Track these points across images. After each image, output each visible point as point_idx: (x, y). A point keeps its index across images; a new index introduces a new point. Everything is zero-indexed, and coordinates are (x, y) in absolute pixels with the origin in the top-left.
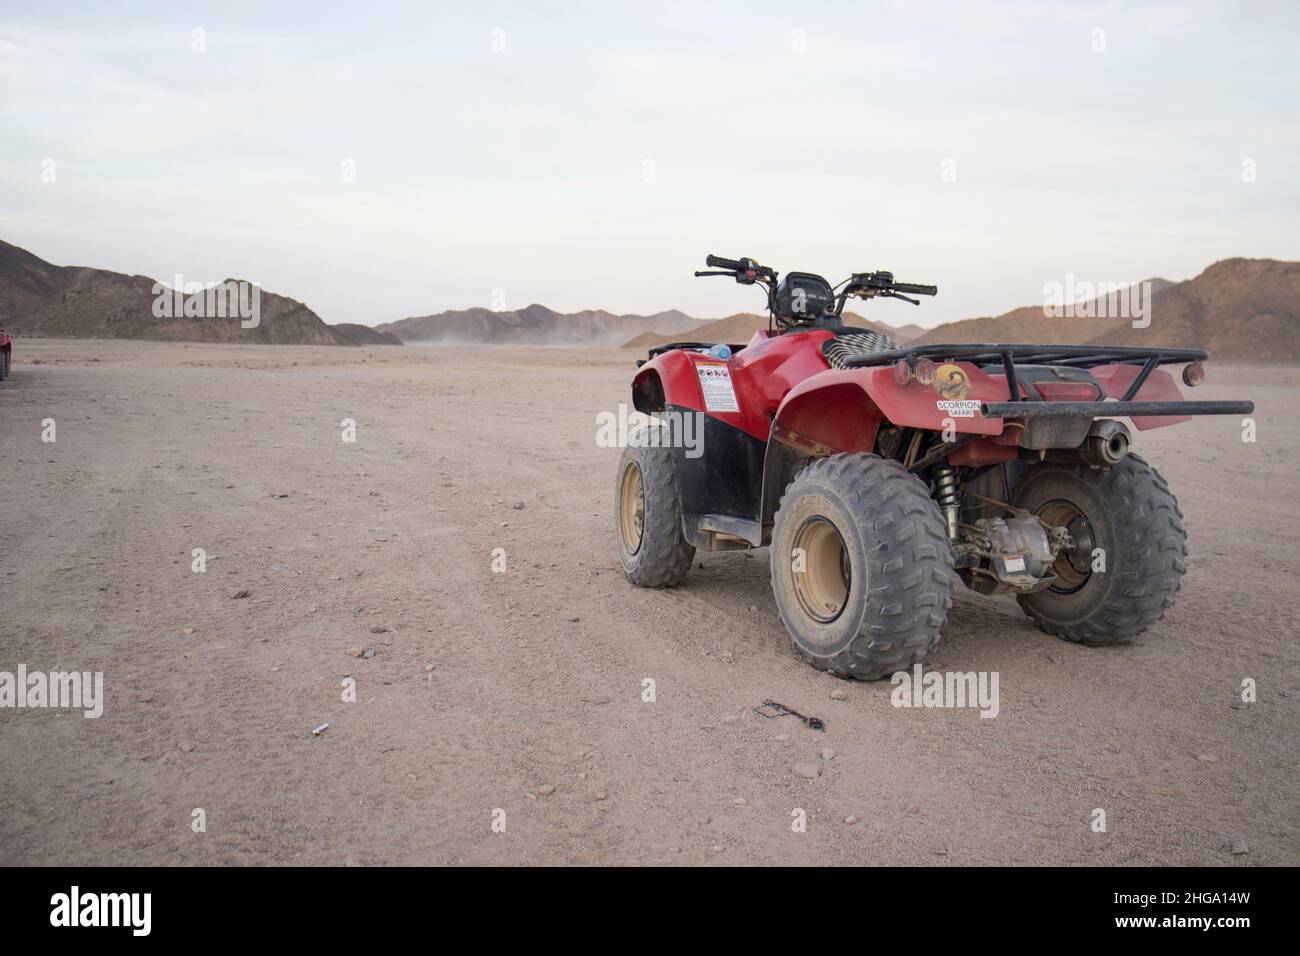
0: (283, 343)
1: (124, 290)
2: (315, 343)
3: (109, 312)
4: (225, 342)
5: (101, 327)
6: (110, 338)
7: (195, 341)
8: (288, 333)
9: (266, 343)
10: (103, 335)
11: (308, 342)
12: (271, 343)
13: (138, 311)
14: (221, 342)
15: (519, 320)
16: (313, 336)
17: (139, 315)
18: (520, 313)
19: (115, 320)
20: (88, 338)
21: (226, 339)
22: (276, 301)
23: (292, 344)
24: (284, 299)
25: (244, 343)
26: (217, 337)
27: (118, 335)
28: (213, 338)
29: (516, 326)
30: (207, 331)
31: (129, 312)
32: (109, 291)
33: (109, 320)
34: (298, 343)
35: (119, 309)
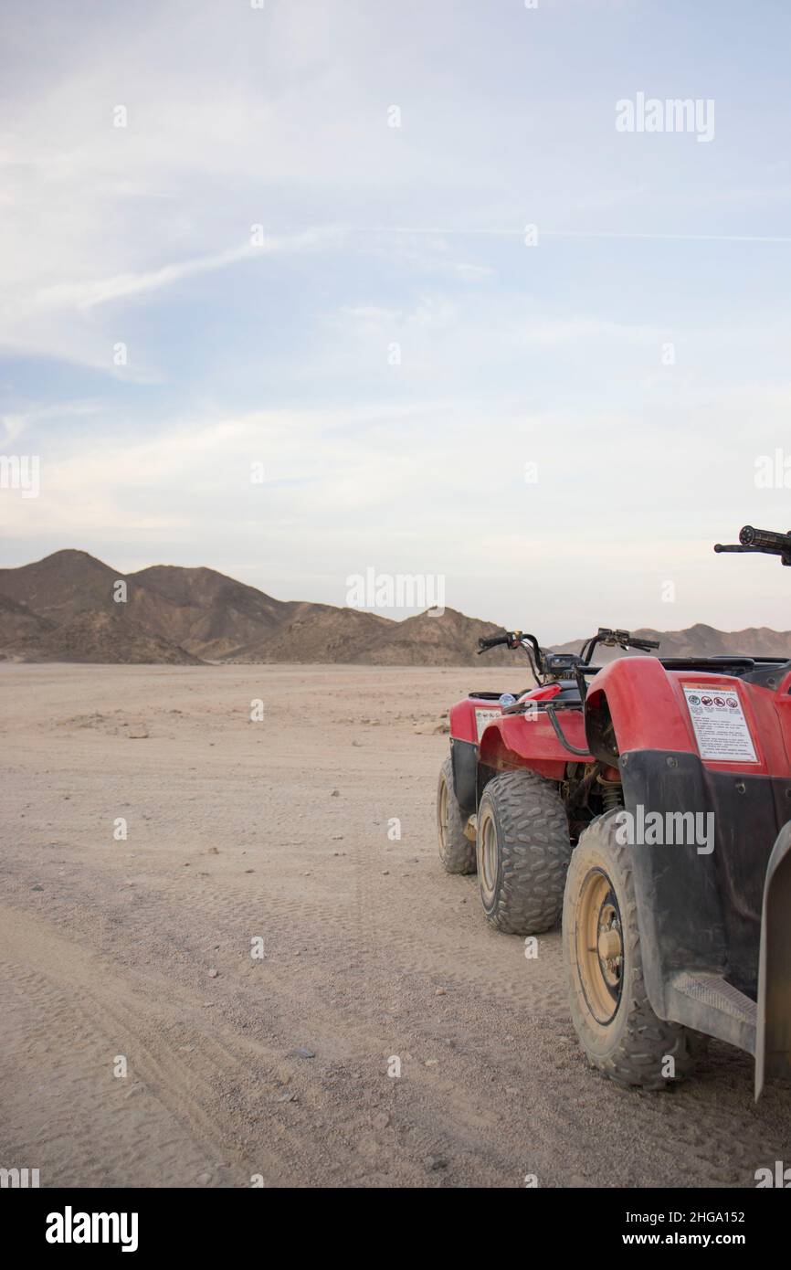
0: (485, 666)
1: (340, 619)
2: (516, 665)
3: (329, 639)
4: (432, 666)
5: (323, 653)
6: (330, 663)
7: (405, 665)
8: (491, 656)
9: (470, 666)
10: (324, 660)
11: (509, 665)
12: (474, 666)
13: (353, 638)
14: (428, 665)
15: (685, 640)
16: (514, 659)
17: (355, 642)
18: (687, 633)
19: (334, 647)
20: (311, 663)
21: (433, 663)
22: (478, 626)
23: (494, 666)
24: (486, 623)
25: (450, 666)
26: (425, 661)
27: (336, 661)
28: (421, 662)
29: (683, 645)
30: (416, 655)
31: (346, 639)
32: (326, 622)
33: (329, 646)
34: (500, 665)
35: (338, 637)
